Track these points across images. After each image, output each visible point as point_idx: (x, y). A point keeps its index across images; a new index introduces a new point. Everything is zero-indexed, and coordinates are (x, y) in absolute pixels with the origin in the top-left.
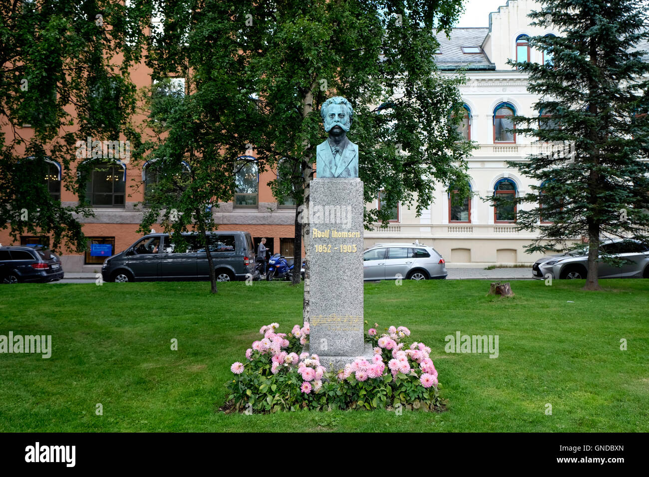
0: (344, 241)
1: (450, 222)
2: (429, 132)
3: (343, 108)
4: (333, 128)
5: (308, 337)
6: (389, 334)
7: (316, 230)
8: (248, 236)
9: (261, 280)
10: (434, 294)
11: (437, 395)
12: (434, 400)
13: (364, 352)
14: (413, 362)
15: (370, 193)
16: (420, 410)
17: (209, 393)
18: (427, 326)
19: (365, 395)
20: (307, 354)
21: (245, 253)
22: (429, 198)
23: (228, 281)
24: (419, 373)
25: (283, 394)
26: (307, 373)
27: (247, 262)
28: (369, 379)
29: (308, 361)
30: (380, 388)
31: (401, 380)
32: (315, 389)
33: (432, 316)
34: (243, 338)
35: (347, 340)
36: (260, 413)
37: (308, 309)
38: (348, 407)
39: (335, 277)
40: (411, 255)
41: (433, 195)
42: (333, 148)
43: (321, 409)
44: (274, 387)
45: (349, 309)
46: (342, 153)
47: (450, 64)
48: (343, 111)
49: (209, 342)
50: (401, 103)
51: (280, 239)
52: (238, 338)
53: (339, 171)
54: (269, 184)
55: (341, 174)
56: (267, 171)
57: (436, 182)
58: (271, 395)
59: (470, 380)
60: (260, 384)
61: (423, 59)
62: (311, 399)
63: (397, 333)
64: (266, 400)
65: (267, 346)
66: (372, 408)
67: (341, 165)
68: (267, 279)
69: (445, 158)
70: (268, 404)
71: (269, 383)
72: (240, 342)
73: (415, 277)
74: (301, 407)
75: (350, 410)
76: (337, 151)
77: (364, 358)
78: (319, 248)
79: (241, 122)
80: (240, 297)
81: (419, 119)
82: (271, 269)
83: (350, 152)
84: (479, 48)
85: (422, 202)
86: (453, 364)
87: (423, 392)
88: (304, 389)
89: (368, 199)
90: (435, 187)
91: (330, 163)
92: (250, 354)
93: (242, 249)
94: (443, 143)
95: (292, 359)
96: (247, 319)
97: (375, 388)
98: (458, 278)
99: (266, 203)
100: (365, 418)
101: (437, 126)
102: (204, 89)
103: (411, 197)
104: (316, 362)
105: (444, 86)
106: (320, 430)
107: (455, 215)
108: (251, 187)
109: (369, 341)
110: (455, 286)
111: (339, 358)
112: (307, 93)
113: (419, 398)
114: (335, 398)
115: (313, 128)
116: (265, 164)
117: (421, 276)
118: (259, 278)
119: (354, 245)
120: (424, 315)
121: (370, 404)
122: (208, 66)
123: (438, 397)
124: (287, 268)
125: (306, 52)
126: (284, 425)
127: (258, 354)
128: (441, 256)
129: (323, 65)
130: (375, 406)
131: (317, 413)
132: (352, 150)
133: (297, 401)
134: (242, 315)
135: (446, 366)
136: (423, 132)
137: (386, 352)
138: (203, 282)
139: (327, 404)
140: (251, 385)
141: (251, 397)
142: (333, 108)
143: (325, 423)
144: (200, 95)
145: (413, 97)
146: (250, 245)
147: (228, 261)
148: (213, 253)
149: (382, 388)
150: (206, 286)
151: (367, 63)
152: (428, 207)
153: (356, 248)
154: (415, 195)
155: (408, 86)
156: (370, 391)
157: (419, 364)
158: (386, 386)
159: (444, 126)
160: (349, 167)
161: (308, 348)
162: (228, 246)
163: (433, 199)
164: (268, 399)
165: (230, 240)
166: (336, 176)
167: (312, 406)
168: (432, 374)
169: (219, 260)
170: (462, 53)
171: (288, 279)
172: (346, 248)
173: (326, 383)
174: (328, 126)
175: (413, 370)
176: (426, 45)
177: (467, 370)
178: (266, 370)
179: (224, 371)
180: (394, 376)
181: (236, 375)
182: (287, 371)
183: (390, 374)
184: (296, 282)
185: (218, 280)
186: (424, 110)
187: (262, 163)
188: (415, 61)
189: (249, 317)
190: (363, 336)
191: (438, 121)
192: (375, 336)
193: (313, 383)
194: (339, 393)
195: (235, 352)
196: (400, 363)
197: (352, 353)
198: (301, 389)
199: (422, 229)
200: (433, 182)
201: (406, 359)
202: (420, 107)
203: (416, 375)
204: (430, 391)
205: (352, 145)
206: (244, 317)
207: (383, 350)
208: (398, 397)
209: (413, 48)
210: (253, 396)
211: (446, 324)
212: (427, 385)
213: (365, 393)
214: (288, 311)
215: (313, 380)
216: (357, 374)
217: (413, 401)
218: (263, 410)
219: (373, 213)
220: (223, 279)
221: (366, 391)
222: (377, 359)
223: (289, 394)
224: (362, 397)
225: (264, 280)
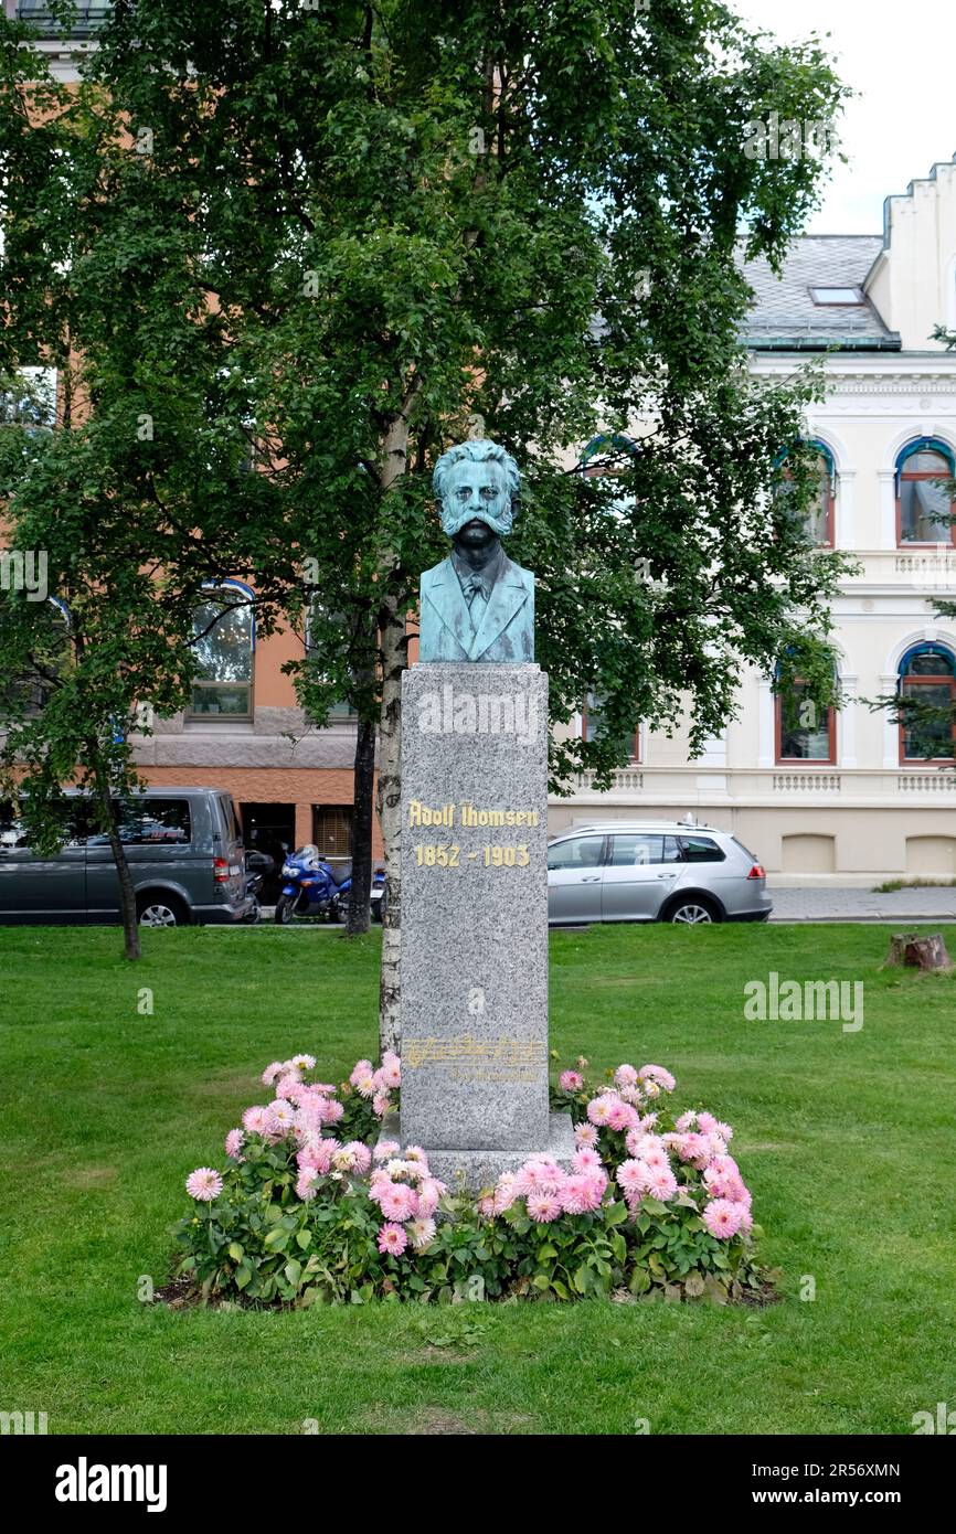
0: (495, 835)
1: (778, 762)
2: (725, 530)
3: (493, 472)
4: (467, 526)
5: (395, 1095)
6: (617, 1086)
7: (419, 805)
8: (224, 800)
9: (262, 921)
10: (737, 965)
11: (750, 1257)
12: (740, 1272)
13: (547, 1140)
14: (685, 1167)
15: (564, 697)
16: (705, 1301)
17: (126, 1249)
18: (720, 1056)
19: (553, 1260)
20: (395, 1146)
21: (218, 848)
22: (724, 708)
23: (170, 924)
24: (701, 1198)
25: (330, 1256)
26: (396, 1201)
27: (223, 872)
28: (563, 1215)
29: (396, 1167)
30: (594, 1239)
31: (653, 1217)
32: (417, 1244)
33: (733, 1029)
34: (214, 1089)
35: (502, 1107)
36: (267, 1308)
37: (393, 1010)
38: (506, 1290)
39: (471, 934)
40: (675, 853)
41: (734, 699)
42: (466, 581)
43: (434, 1297)
44: (305, 1238)
45: (507, 1021)
46: (489, 594)
47: (780, 334)
48: (493, 480)
49: (121, 1100)
50: (649, 451)
51: (314, 806)
52: (202, 1089)
53: (482, 644)
54: (286, 669)
55: (487, 651)
56: (280, 631)
57: (744, 665)
58: (296, 1258)
59: (839, 1213)
60: (266, 1230)
61: (709, 335)
62: (406, 1270)
63: (640, 1085)
64: (283, 1272)
65: (285, 1123)
66: (575, 1296)
67: (488, 625)
68: (278, 919)
69: (768, 602)
70: (288, 1284)
71: (291, 1225)
72: (207, 1102)
73: (682, 914)
74: (380, 1293)
75: (513, 1300)
76: (477, 590)
77: (551, 1156)
78: (427, 854)
79: (214, 502)
80: (204, 969)
81: (697, 493)
82: (287, 891)
83: (512, 591)
84: (858, 291)
85: (706, 719)
86: (793, 1166)
87: (711, 1252)
88: (386, 1244)
89: (558, 713)
90: (741, 677)
91: (458, 622)
92: (237, 1146)
93: (210, 837)
94: (763, 559)
95: (352, 1160)
96: (224, 1035)
97: (580, 1240)
98: (802, 916)
99: (276, 709)
100: (557, 1324)
101: (748, 513)
102: (114, 413)
103: (675, 703)
104: (420, 1168)
105: (766, 405)
106: (434, 1358)
107: (791, 742)
108: (235, 660)
109: (562, 1106)
110: (793, 940)
111: (481, 1156)
112: (392, 420)
113: (700, 1267)
114: (471, 1267)
115: (410, 522)
116: (277, 613)
117: (700, 913)
118: (255, 916)
119: (523, 847)
120: (710, 1025)
121: (566, 1283)
122: (125, 350)
123: (752, 1261)
124: (333, 888)
125: (393, 318)
126: (335, 1344)
127: (259, 1143)
128: (754, 858)
129: (438, 352)
130: (582, 1290)
131: (421, 1310)
132: (517, 585)
133: (367, 1276)
134: (211, 1023)
135: (770, 1174)
136: (707, 528)
137: (609, 1137)
138: (105, 928)
139: (451, 1284)
140: (242, 1230)
141: (242, 1266)
142: (465, 472)
143: (446, 1339)
144: (105, 431)
145: (681, 433)
146: (232, 827)
147: (170, 870)
148: (128, 849)
149: (600, 1241)
150: (110, 938)
151: (556, 347)
152: (722, 731)
153: (526, 855)
154: (687, 697)
155: (668, 405)
156: (568, 1248)
157: (700, 1173)
158: (610, 1235)
159: (766, 512)
160: (509, 632)
161: (395, 1126)
162: (171, 829)
163: (736, 710)
164: (288, 1270)
165: (176, 811)
166: (474, 657)
167: (409, 1288)
168: (736, 1200)
169: (144, 866)
170: (811, 305)
171: (335, 919)
172: (501, 855)
173: (448, 1227)
174: (452, 521)
175: (683, 1190)
176: (718, 297)
177: (831, 1185)
178: (281, 1188)
179: (164, 1188)
180: (633, 1206)
181: (201, 1203)
182: (340, 1191)
183: (622, 1203)
184: (355, 929)
185: (144, 923)
186: (712, 471)
187: (268, 611)
188: (687, 338)
189: (231, 1029)
190: (546, 1095)
191: (750, 502)
192: (578, 1093)
193: (411, 1225)
194: (482, 1254)
195: (195, 1132)
196: (647, 1170)
197: (519, 1141)
198: (378, 1245)
199: (702, 781)
200: (735, 662)
201: (665, 1158)
202: (700, 462)
203: (693, 1204)
204: (731, 1247)
205: (517, 573)
206: (217, 1028)
207: (602, 1131)
208: (644, 1264)
209: (682, 304)
210: (247, 1261)
211: (772, 1050)
212: (724, 1231)
213: (553, 1253)
214: (336, 1013)
215: (412, 1219)
216: (531, 1202)
217: (685, 1276)
218: (276, 1301)
219: (570, 750)
220: (157, 919)
221: (557, 1247)
222: (586, 1160)
223: (345, 1257)
224: (546, 1265)
225: (267, 921)
